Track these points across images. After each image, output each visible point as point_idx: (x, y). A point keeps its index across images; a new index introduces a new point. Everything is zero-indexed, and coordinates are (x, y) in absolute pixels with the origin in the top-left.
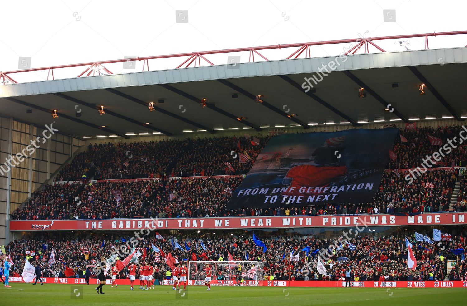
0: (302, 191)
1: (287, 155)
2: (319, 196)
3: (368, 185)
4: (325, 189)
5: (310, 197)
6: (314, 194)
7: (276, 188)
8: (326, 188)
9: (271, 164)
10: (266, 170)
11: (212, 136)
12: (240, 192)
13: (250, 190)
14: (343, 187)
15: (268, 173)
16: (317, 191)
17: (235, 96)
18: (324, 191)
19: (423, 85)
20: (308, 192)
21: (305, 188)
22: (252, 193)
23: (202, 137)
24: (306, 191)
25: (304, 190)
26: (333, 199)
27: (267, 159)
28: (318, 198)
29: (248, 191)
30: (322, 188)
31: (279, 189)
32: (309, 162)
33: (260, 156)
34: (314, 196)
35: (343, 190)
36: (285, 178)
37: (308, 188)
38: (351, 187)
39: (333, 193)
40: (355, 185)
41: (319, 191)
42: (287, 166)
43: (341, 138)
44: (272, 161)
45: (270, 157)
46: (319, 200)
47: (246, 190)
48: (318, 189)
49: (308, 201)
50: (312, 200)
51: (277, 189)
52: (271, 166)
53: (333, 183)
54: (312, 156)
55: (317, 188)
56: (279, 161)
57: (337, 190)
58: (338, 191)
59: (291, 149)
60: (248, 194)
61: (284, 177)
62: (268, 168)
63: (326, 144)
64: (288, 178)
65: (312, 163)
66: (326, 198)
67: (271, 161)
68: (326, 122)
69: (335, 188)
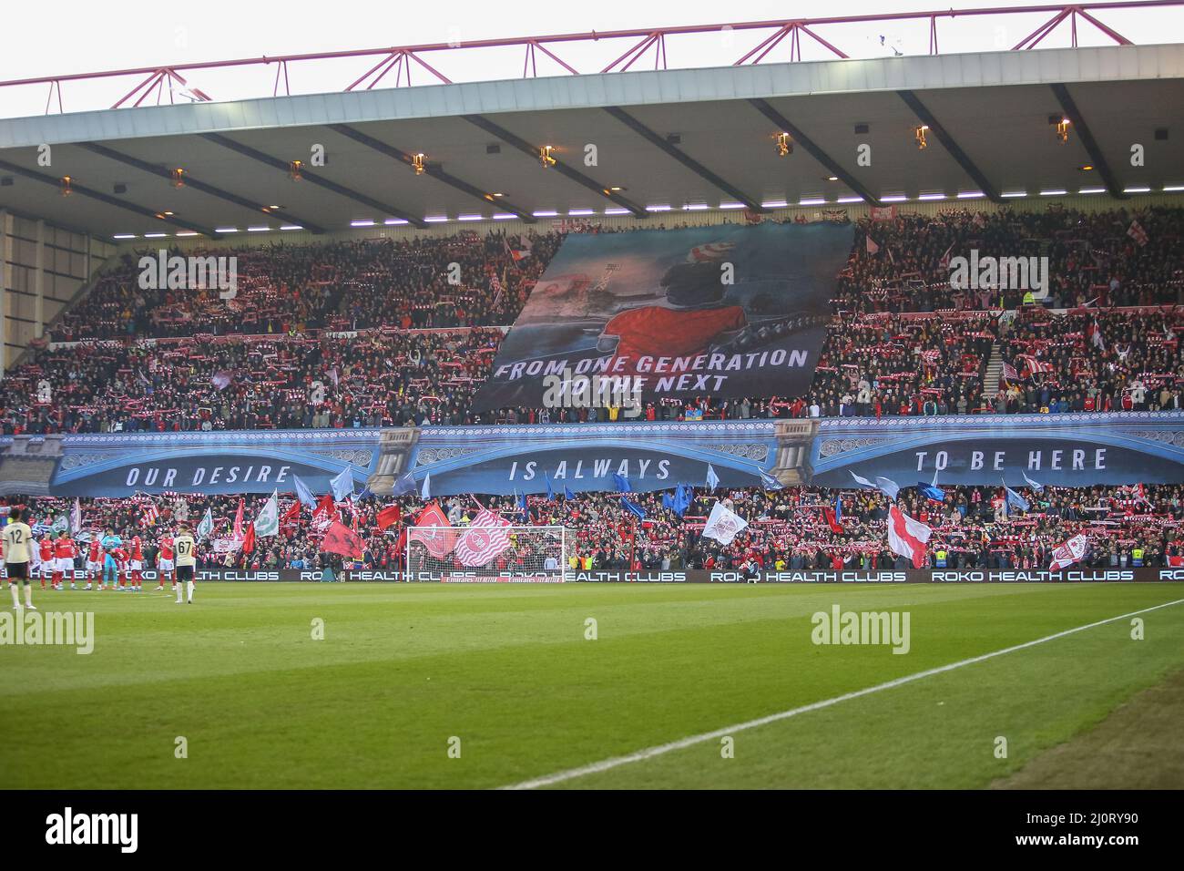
0: (643, 367)
1: (603, 284)
2: (683, 377)
3: (795, 354)
4: (698, 361)
5: (663, 381)
6: (672, 374)
7: (584, 360)
8: (698, 358)
9: (567, 305)
10: (557, 318)
11: (422, 234)
12: (501, 371)
13: (524, 365)
14: (737, 358)
15: (561, 324)
16: (678, 368)
17: (493, 149)
18: (695, 367)
19: (925, 128)
20: (658, 370)
21: (651, 359)
22: (529, 372)
23: (397, 237)
24: (653, 368)
25: (648, 367)
26: (717, 388)
27: (557, 292)
28: (682, 380)
29: (520, 366)
30: (688, 359)
31: (589, 362)
32: (657, 301)
33: (539, 286)
34: (672, 379)
35: (738, 367)
36: (602, 336)
37: (656, 361)
38: (757, 359)
39: (715, 371)
40: (765, 354)
41: (683, 367)
42: (604, 309)
43: (725, 244)
44: (568, 298)
45: (564, 288)
46: (684, 385)
47: (513, 366)
48: (681, 364)
49: (658, 389)
50: (667, 387)
51: (585, 363)
52: (567, 309)
53: (712, 349)
54: (662, 285)
55: (679, 360)
56: (585, 299)
57: (724, 365)
58: (728, 368)
59: (611, 267)
60: (520, 376)
61: (599, 334)
62: (561, 314)
63: (691, 258)
64: (608, 336)
65: (663, 303)
66: (701, 382)
67: (566, 296)
68: (688, 203)
69: (718, 358)
